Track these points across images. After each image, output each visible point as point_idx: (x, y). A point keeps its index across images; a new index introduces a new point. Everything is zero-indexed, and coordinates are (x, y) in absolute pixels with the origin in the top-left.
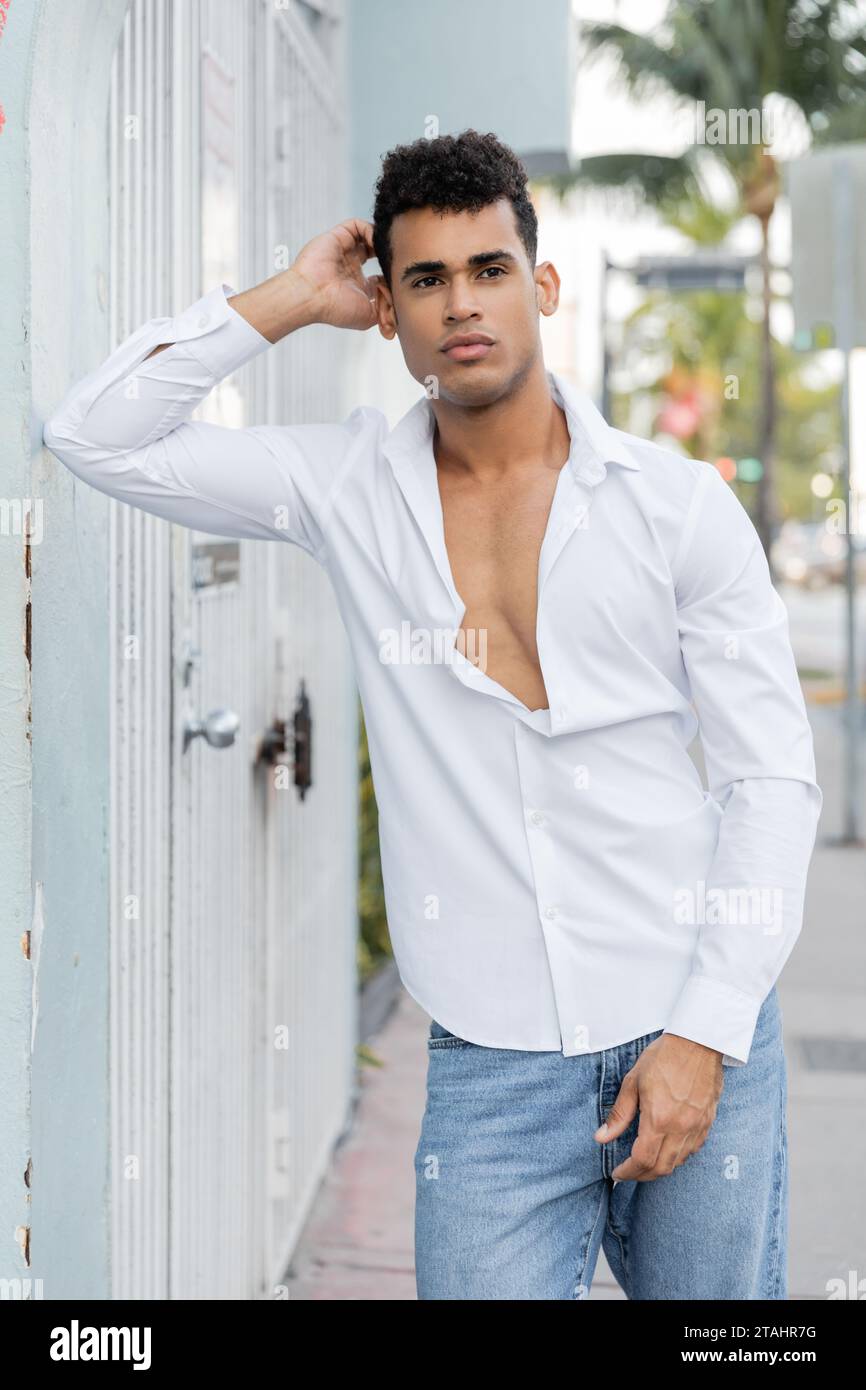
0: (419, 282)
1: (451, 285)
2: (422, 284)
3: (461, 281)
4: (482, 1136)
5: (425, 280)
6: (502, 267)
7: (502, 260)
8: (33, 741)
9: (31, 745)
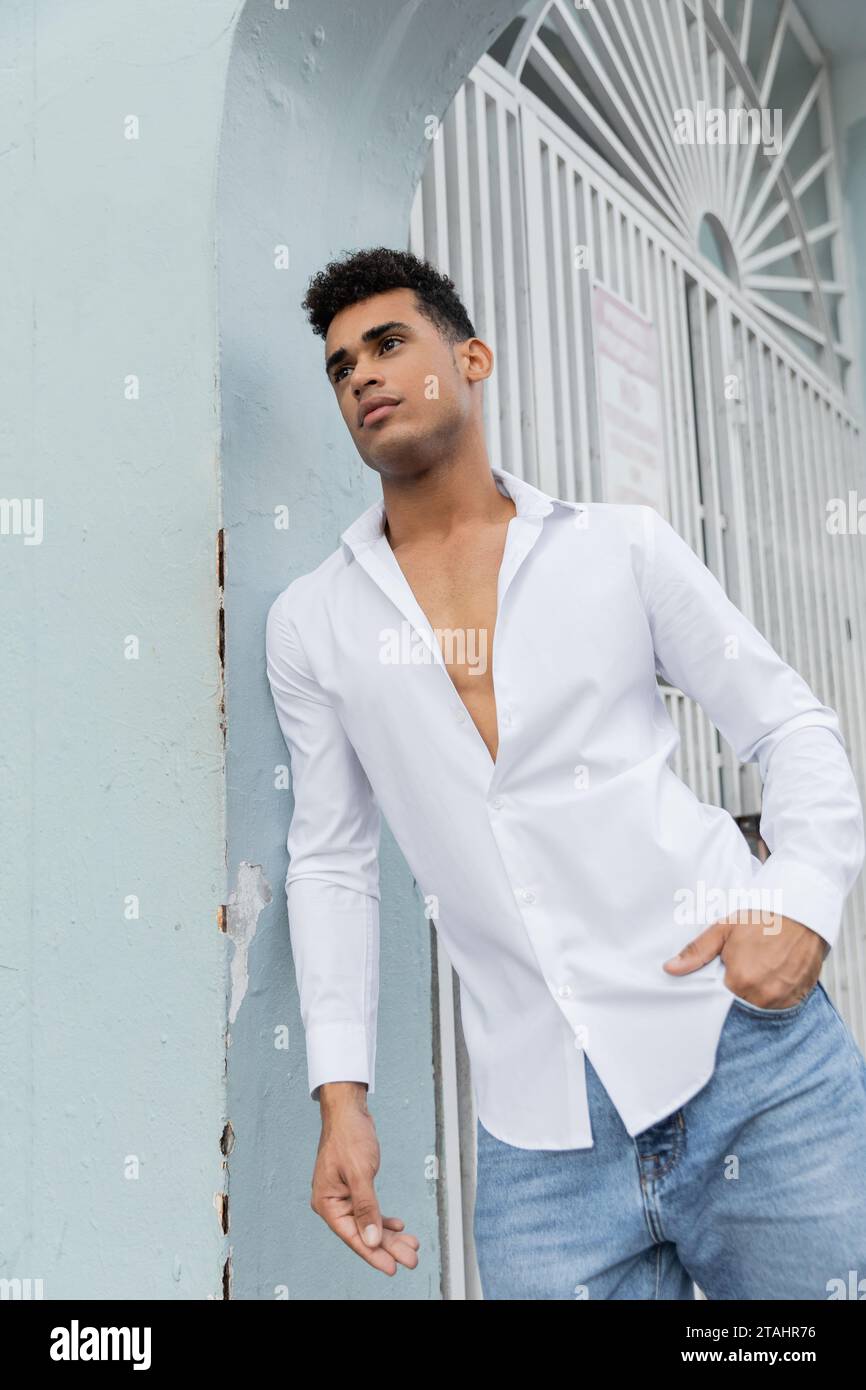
0: (338, 375)
3: (364, 360)
4: (523, 1201)
6: (398, 337)
8: (228, 731)
9: (225, 734)
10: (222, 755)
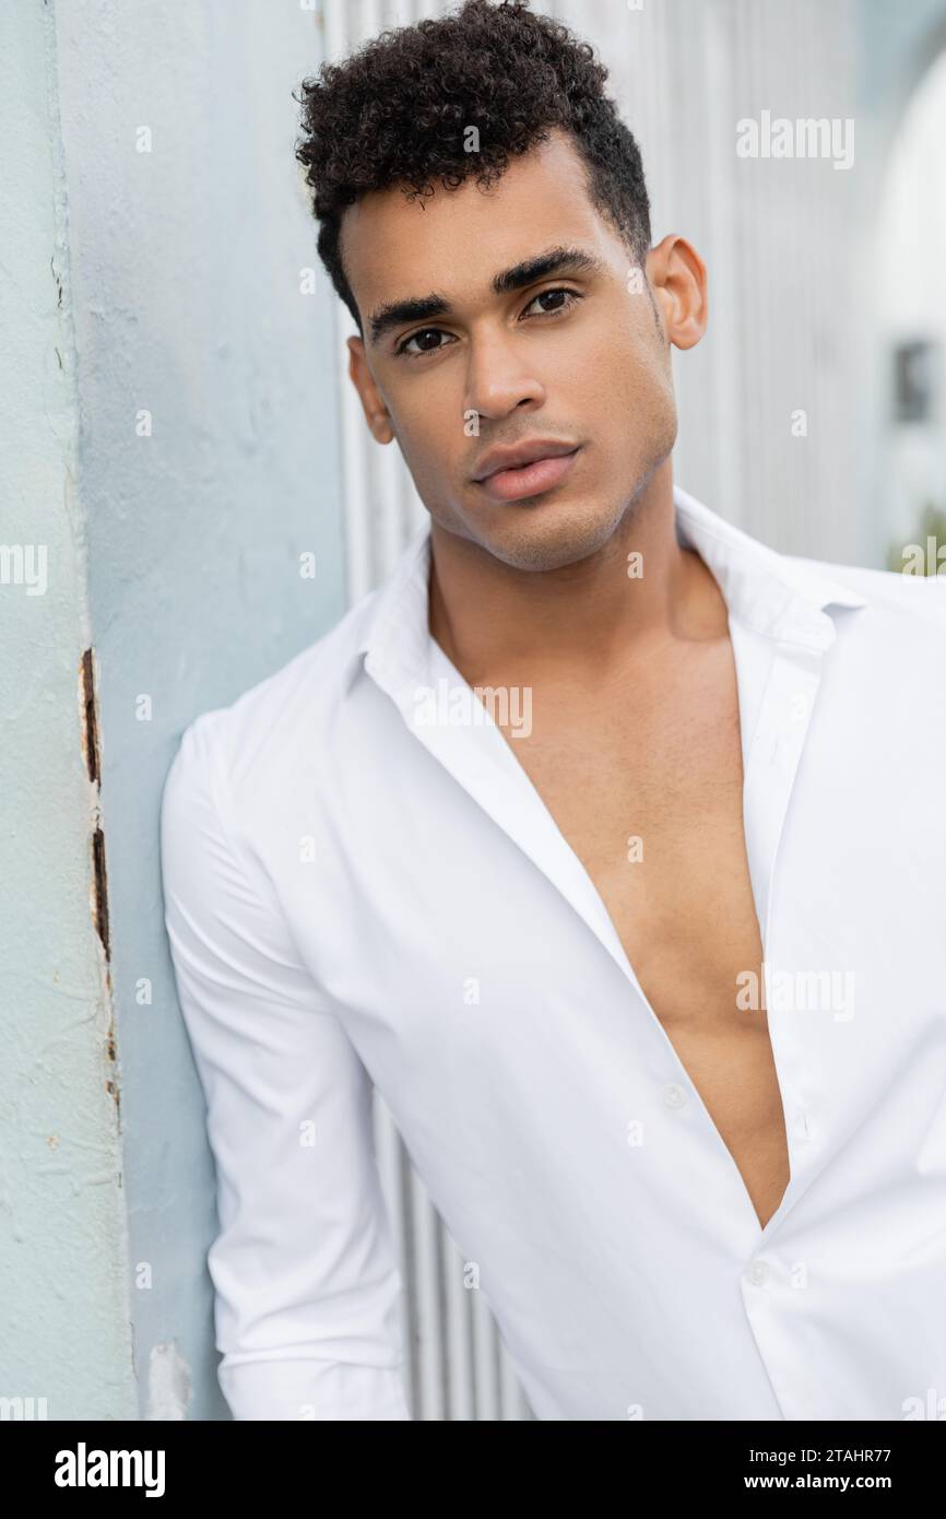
0: (408, 341)
1: (470, 340)
2: (414, 347)
3: (490, 333)
5: (418, 337)
6: (568, 285)
7: (567, 269)
8: (122, 1095)
9: (118, 1103)
10: (116, 1150)
